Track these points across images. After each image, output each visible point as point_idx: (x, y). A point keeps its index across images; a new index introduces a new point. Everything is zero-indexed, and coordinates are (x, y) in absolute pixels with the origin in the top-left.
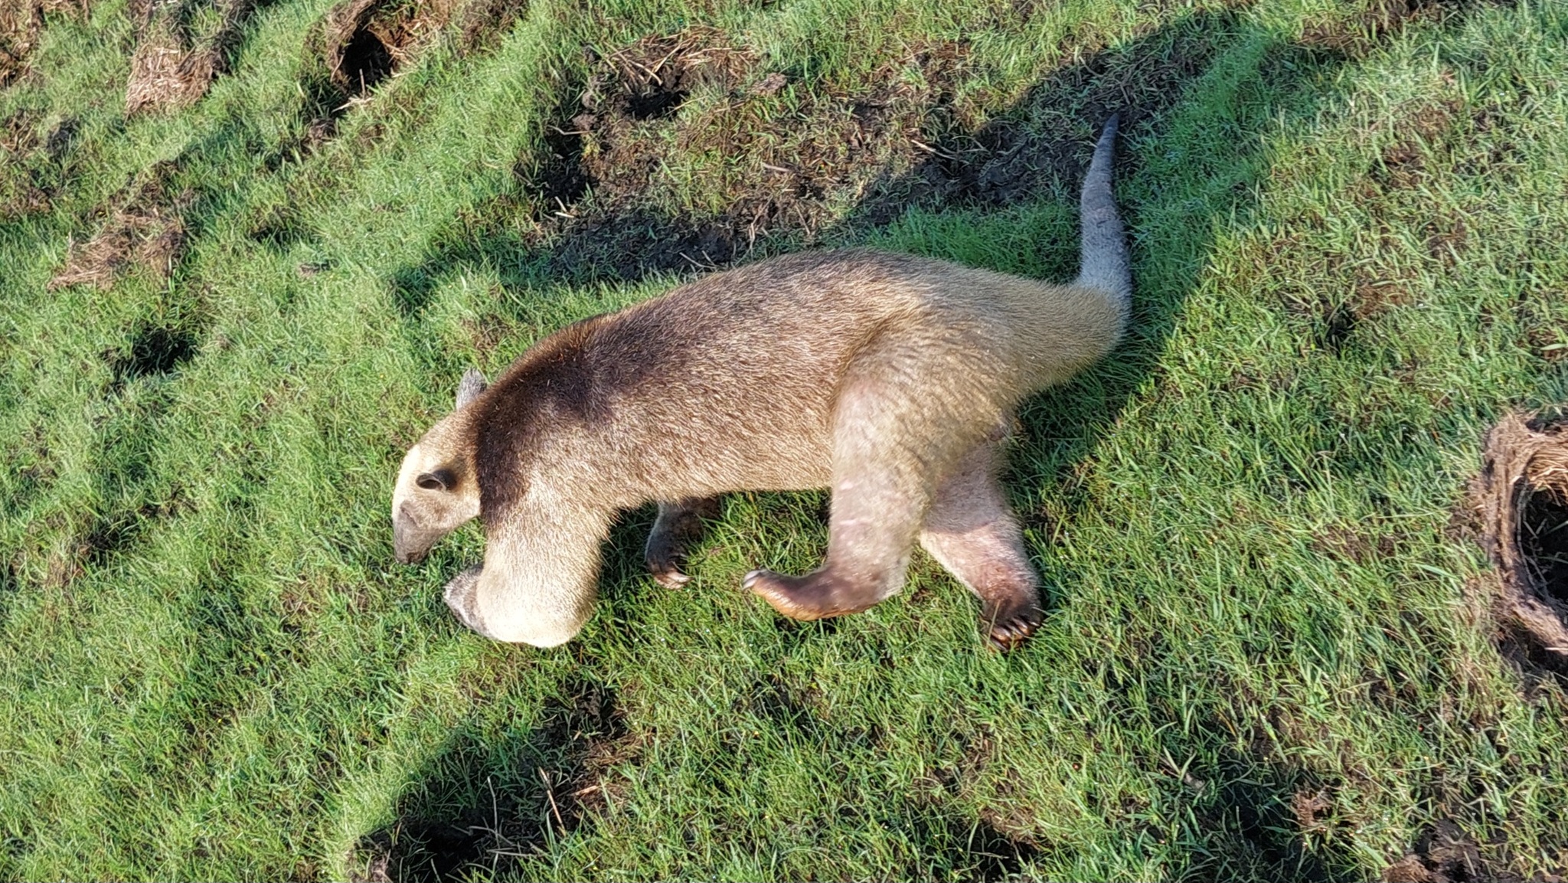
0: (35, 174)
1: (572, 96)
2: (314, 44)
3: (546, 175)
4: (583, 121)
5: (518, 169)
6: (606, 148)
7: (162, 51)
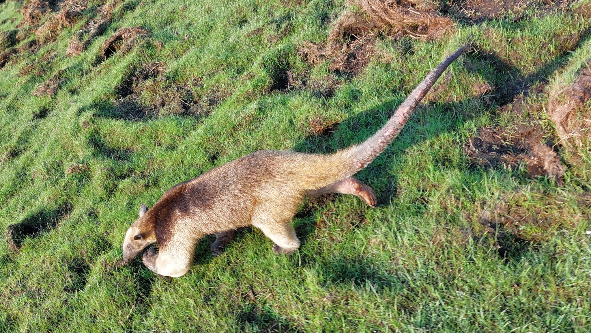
0: (42, 66)
1: (134, 72)
2: (100, 48)
3: (122, 90)
4: (134, 78)
5: (115, 88)
6: (137, 86)
7: (74, 42)
